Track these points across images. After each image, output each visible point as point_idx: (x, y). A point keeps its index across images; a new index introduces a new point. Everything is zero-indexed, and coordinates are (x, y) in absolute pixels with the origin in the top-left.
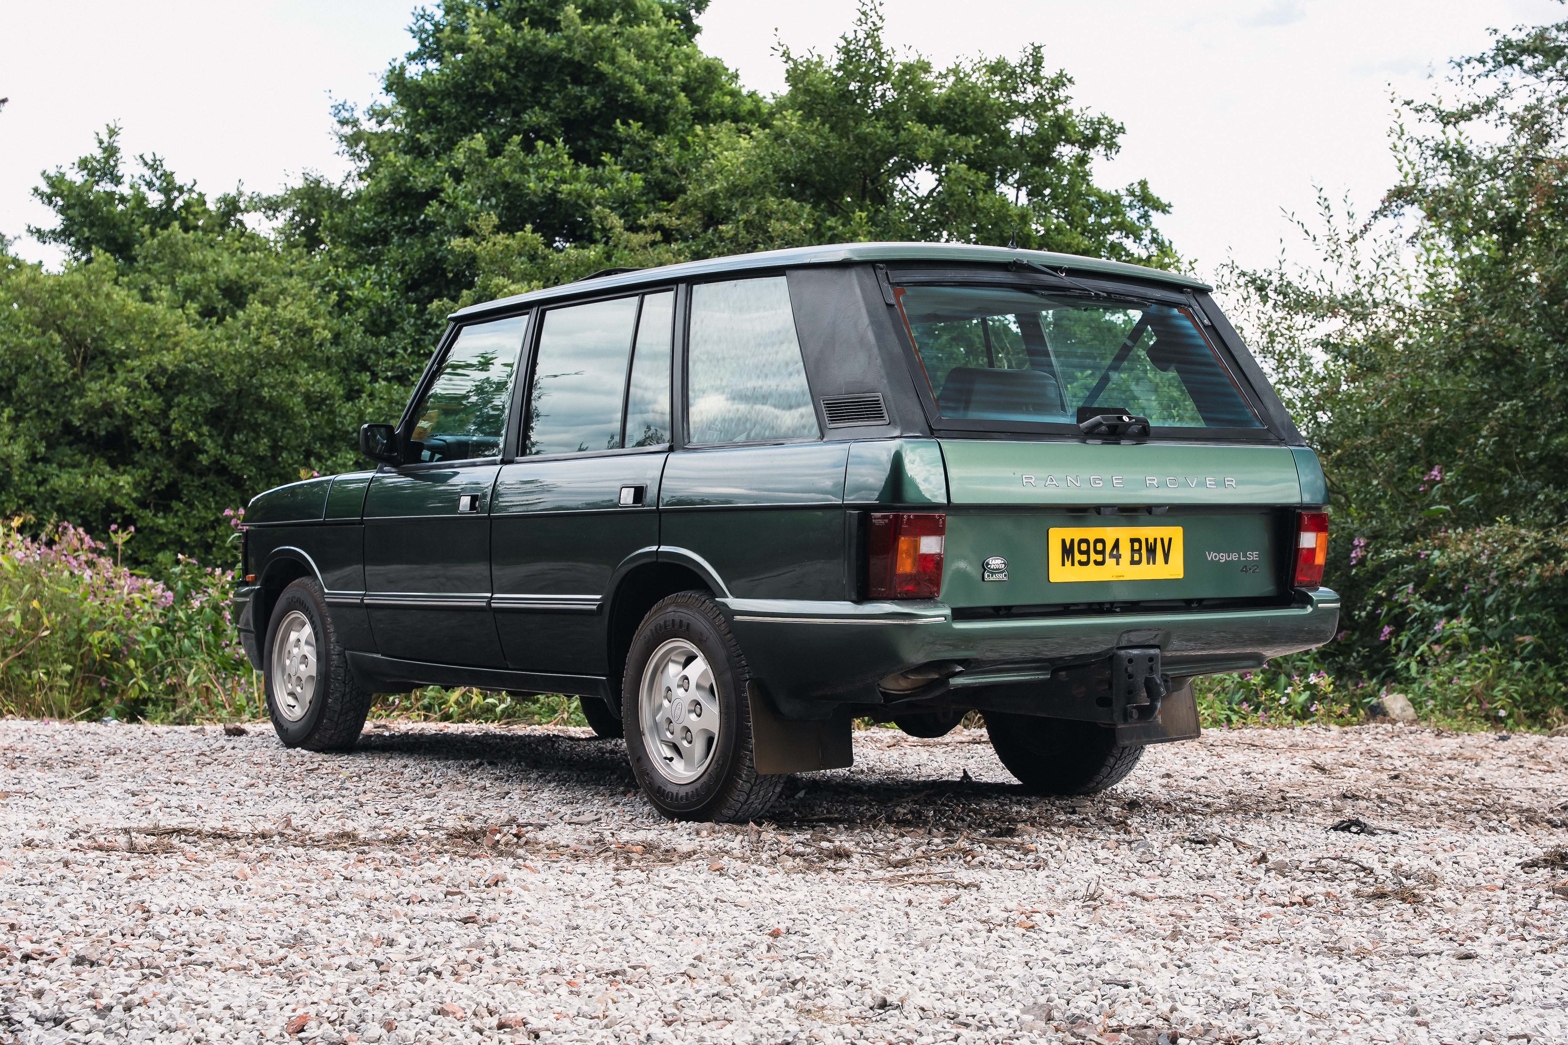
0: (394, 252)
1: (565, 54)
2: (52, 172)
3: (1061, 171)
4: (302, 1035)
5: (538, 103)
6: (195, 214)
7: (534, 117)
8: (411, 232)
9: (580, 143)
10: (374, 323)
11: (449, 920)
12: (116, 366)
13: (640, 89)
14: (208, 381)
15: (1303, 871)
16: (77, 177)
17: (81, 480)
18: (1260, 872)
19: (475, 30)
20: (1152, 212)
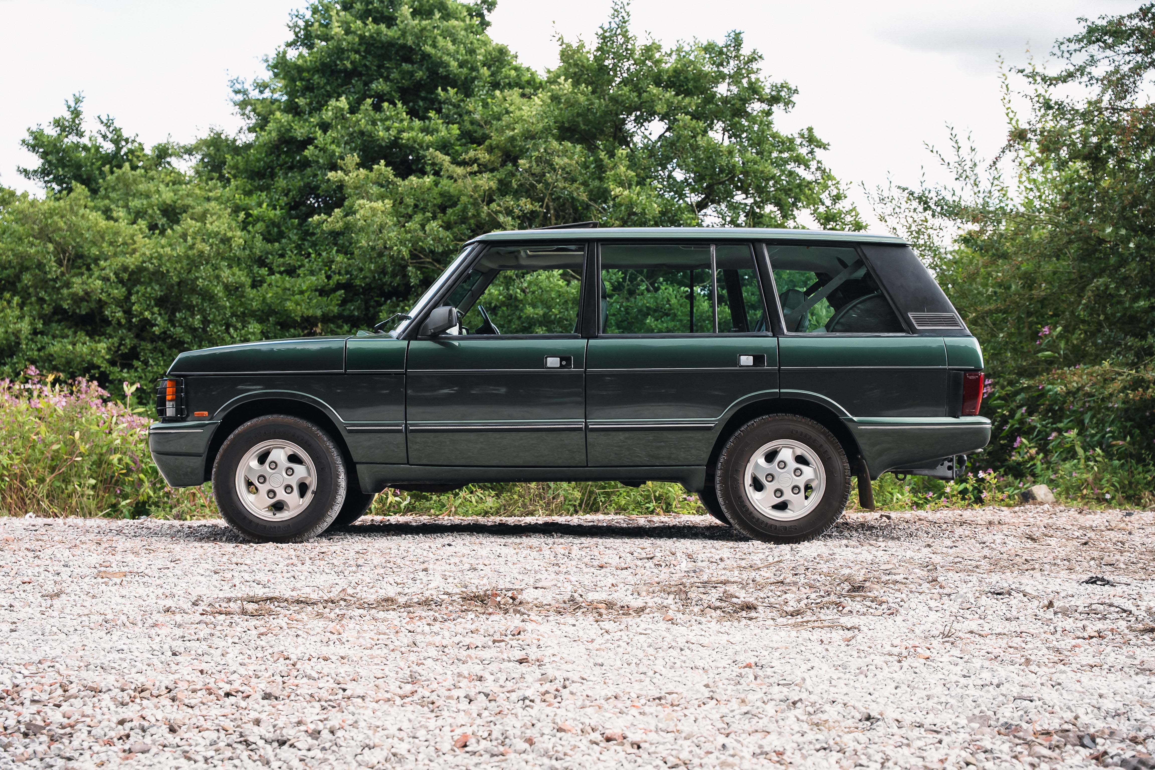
0: (281, 183)
1: (401, 41)
2: (34, 128)
3: (753, 120)
4: (467, 749)
5: (382, 76)
6: (138, 157)
7: (379, 85)
8: (291, 168)
9: (411, 104)
10: (269, 232)
11: (509, 661)
12: (93, 266)
13: (454, 64)
14: (158, 276)
15: (1081, 613)
16: (52, 132)
17: (70, 347)
18: (1050, 614)
19: (337, 24)
20: (816, 150)
